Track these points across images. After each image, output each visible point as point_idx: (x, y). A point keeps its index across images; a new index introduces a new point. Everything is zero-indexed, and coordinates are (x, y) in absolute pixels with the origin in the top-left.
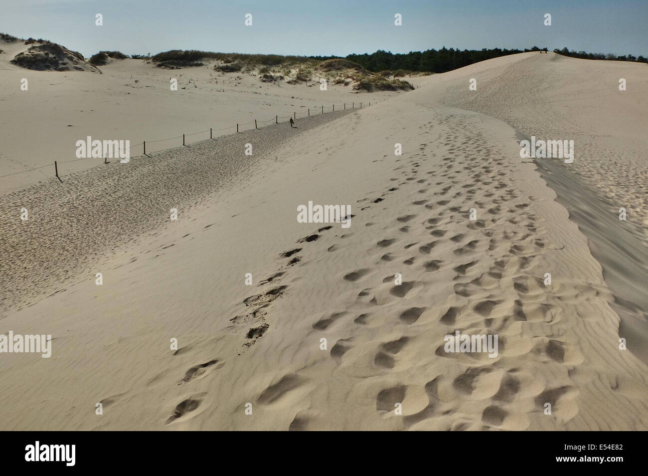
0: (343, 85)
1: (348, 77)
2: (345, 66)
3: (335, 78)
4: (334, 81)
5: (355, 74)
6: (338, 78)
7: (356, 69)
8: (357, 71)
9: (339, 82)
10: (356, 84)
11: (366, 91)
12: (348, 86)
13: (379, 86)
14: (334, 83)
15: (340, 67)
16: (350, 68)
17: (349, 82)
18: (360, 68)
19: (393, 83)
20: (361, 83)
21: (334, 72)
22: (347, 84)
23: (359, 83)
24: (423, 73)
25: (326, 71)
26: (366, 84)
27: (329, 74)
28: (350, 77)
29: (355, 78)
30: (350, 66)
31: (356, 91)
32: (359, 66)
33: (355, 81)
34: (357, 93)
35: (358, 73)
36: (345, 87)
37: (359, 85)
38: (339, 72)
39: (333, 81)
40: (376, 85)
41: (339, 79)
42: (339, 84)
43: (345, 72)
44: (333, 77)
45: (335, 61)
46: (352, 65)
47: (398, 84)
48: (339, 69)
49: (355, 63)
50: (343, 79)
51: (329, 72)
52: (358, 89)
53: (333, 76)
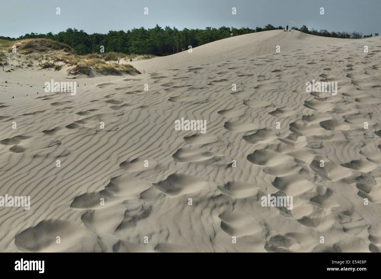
0: (53, 69)
1: (58, 60)
2: (50, 46)
3: (40, 61)
4: (40, 65)
5: (66, 56)
6: (44, 62)
7: (65, 51)
8: (67, 53)
9: (47, 66)
10: (71, 68)
11: (85, 76)
12: (60, 71)
13: (101, 70)
14: (40, 68)
15: (43, 48)
16: (57, 49)
17: (61, 66)
18: (70, 50)
19: (117, 67)
20: (78, 66)
21: (36, 54)
22: (58, 68)
23: (75, 66)
24: (142, 56)
25: (26, 54)
26: (84, 68)
27: (30, 57)
28: (62, 60)
29: (68, 61)
30: (57, 46)
31: (73, 76)
32: (68, 48)
33: (68, 64)
34: (75, 78)
35: (69, 55)
36: (56, 71)
37: (75, 70)
38: (45, 55)
39: (38, 65)
40: (97, 68)
41: (47, 63)
42: (47, 69)
43: (52, 54)
44: (37, 61)
45: (36, 42)
46: (59, 45)
47: (122, 68)
48: (42, 51)
49: (62, 44)
50: (52, 62)
51: (31, 55)
52: (75, 74)
53: (36, 59)
